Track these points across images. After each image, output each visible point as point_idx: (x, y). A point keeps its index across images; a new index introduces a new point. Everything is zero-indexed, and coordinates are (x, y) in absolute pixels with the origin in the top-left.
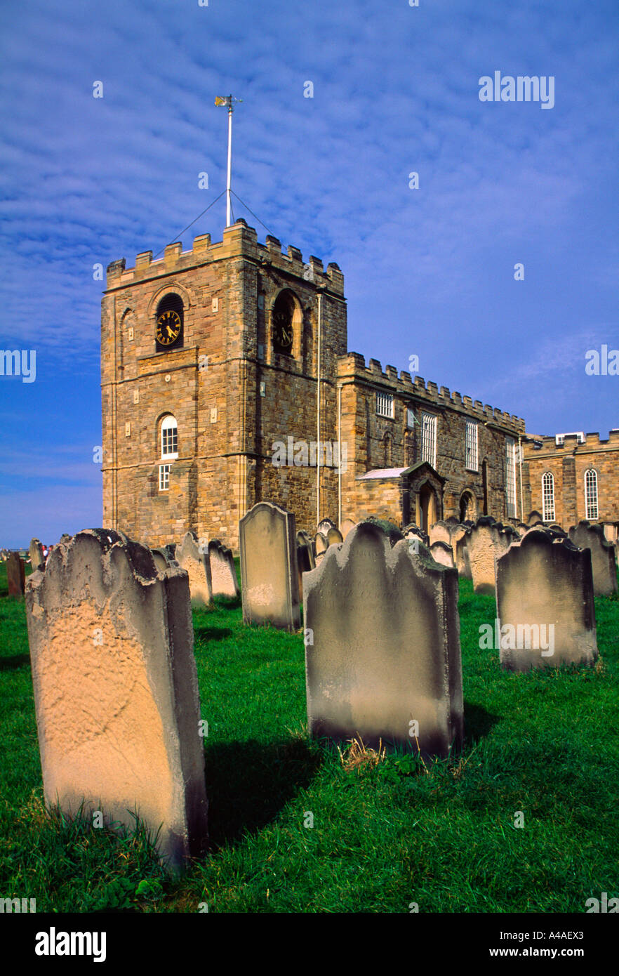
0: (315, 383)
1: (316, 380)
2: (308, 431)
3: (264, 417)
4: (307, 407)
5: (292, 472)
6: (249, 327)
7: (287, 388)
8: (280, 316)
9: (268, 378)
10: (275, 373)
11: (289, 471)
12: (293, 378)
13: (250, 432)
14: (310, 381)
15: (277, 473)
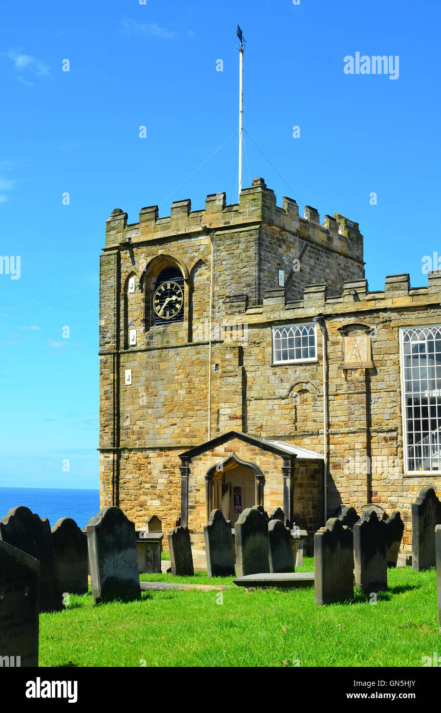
0: (207, 346)
1: (208, 344)
3: (131, 406)
4: (193, 379)
5: (172, 459)
6: (106, 319)
7: (163, 366)
8: (165, 286)
9: (136, 364)
10: (145, 355)
11: (168, 458)
12: (172, 352)
13: (107, 426)
14: (199, 347)
15: (150, 463)
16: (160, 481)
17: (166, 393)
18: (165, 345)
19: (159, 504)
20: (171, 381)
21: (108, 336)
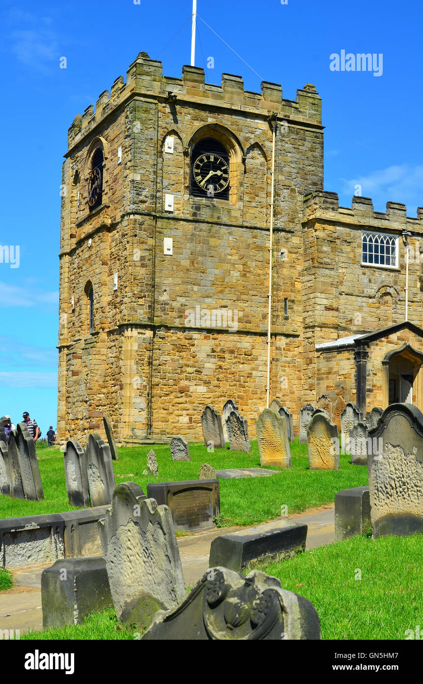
0: (267, 233)
1: (268, 230)
2: (251, 292)
3: (170, 279)
4: (249, 263)
5: (222, 343)
6: (143, 175)
7: (213, 242)
8: (208, 158)
9: (179, 233)
10: (191, 226)
11: (217, 342)
12: (224, 230)
13: (142, 298)
14: (255, 231)
15: (193, 345)
16: (207, 365)
17: (217, 272)
18: (215, 220)
19: (205, 391)
20: (222, 261)
21: (144, 193)
